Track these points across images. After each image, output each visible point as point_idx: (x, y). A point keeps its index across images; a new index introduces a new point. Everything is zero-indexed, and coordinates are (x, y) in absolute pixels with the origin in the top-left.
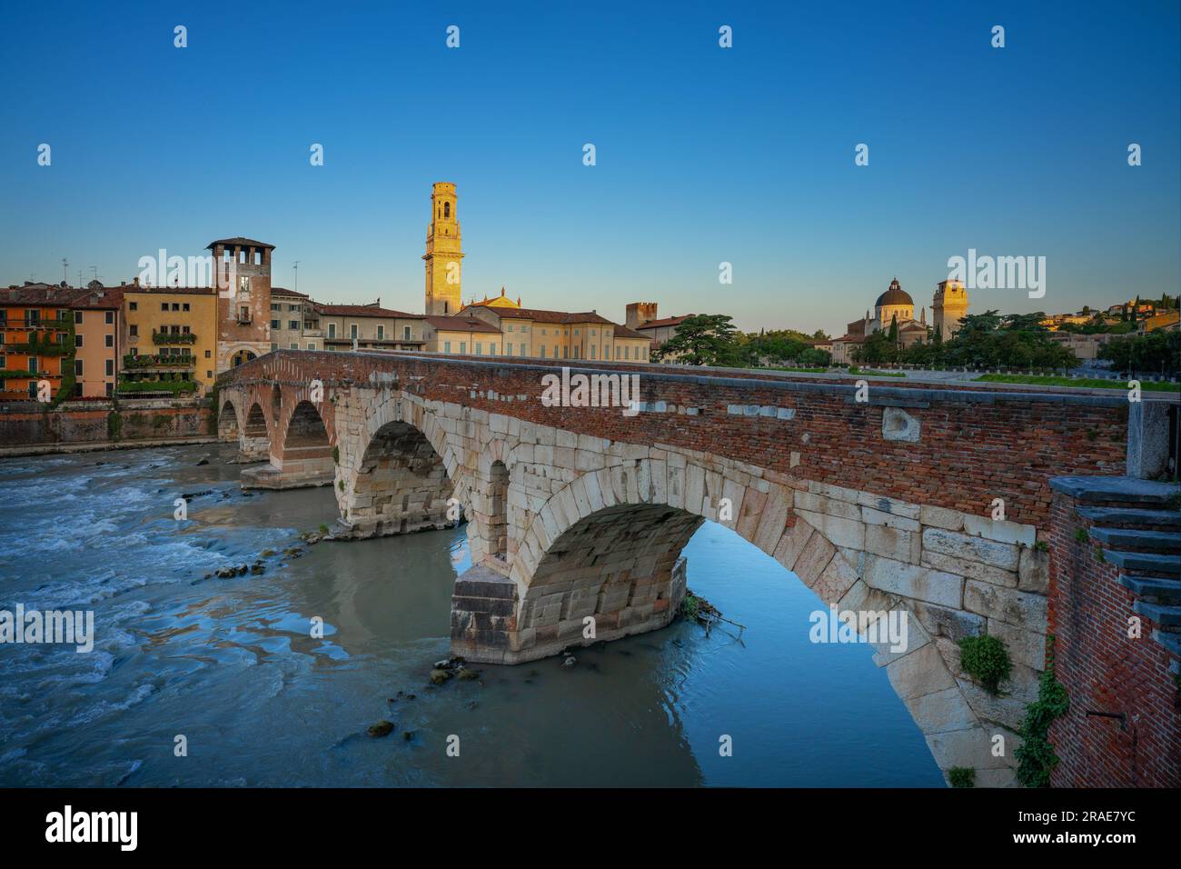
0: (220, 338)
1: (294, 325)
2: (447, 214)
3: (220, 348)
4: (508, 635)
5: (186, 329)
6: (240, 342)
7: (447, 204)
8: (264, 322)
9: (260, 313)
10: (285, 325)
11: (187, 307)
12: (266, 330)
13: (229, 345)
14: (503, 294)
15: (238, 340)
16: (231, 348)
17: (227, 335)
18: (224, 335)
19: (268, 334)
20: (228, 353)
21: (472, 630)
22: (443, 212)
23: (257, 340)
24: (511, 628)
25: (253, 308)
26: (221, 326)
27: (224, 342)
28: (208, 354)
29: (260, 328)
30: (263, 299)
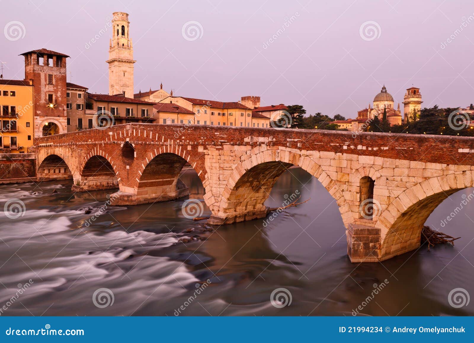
0: (36, 114)
1: (78, 106)
2: (123, 34)
3: (36, 121)
4: (377, 251)
5: (13, 108)
6: (48, 117)
7: (123, 27)
8: (63, 105)
9: (60, 99)
10: (74, 106)
11: (14, 94)
12: (64, 110)
13: (41, 119)
14: (161, 88)
15: (47, 116)
16: (43, 121)
17: (40, 112)
18: (38, 112)
19: (65, 112)
20: (41, 124)
21: (362, 250)
22: (120, 31)
23: (59, 116)
24: (378, 248)
25: (56, 96)
26: (36, 107)
27: (38, 117)
28: (28, 124)
29: (60, 108)
30: (62, 90)
